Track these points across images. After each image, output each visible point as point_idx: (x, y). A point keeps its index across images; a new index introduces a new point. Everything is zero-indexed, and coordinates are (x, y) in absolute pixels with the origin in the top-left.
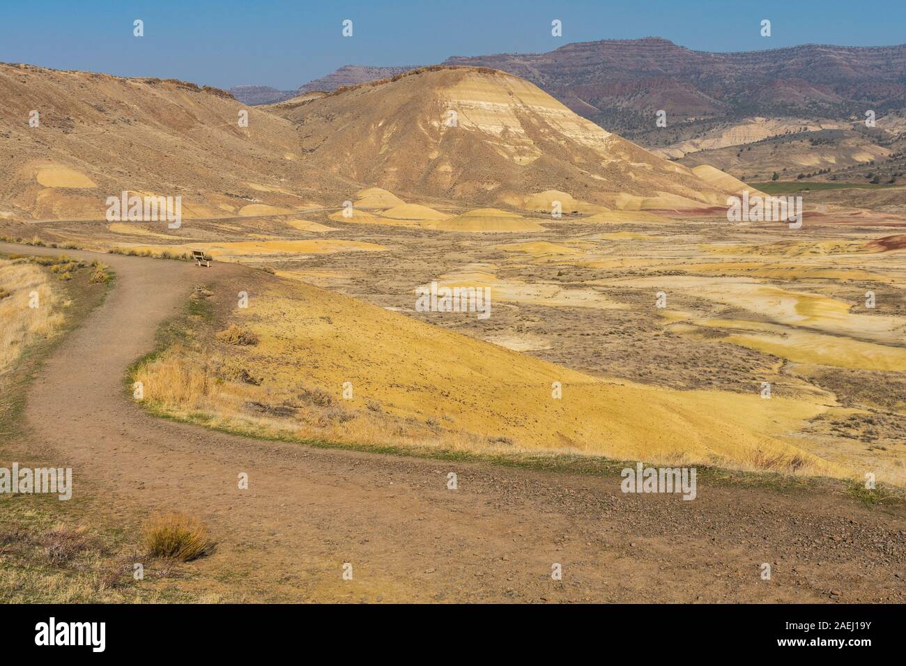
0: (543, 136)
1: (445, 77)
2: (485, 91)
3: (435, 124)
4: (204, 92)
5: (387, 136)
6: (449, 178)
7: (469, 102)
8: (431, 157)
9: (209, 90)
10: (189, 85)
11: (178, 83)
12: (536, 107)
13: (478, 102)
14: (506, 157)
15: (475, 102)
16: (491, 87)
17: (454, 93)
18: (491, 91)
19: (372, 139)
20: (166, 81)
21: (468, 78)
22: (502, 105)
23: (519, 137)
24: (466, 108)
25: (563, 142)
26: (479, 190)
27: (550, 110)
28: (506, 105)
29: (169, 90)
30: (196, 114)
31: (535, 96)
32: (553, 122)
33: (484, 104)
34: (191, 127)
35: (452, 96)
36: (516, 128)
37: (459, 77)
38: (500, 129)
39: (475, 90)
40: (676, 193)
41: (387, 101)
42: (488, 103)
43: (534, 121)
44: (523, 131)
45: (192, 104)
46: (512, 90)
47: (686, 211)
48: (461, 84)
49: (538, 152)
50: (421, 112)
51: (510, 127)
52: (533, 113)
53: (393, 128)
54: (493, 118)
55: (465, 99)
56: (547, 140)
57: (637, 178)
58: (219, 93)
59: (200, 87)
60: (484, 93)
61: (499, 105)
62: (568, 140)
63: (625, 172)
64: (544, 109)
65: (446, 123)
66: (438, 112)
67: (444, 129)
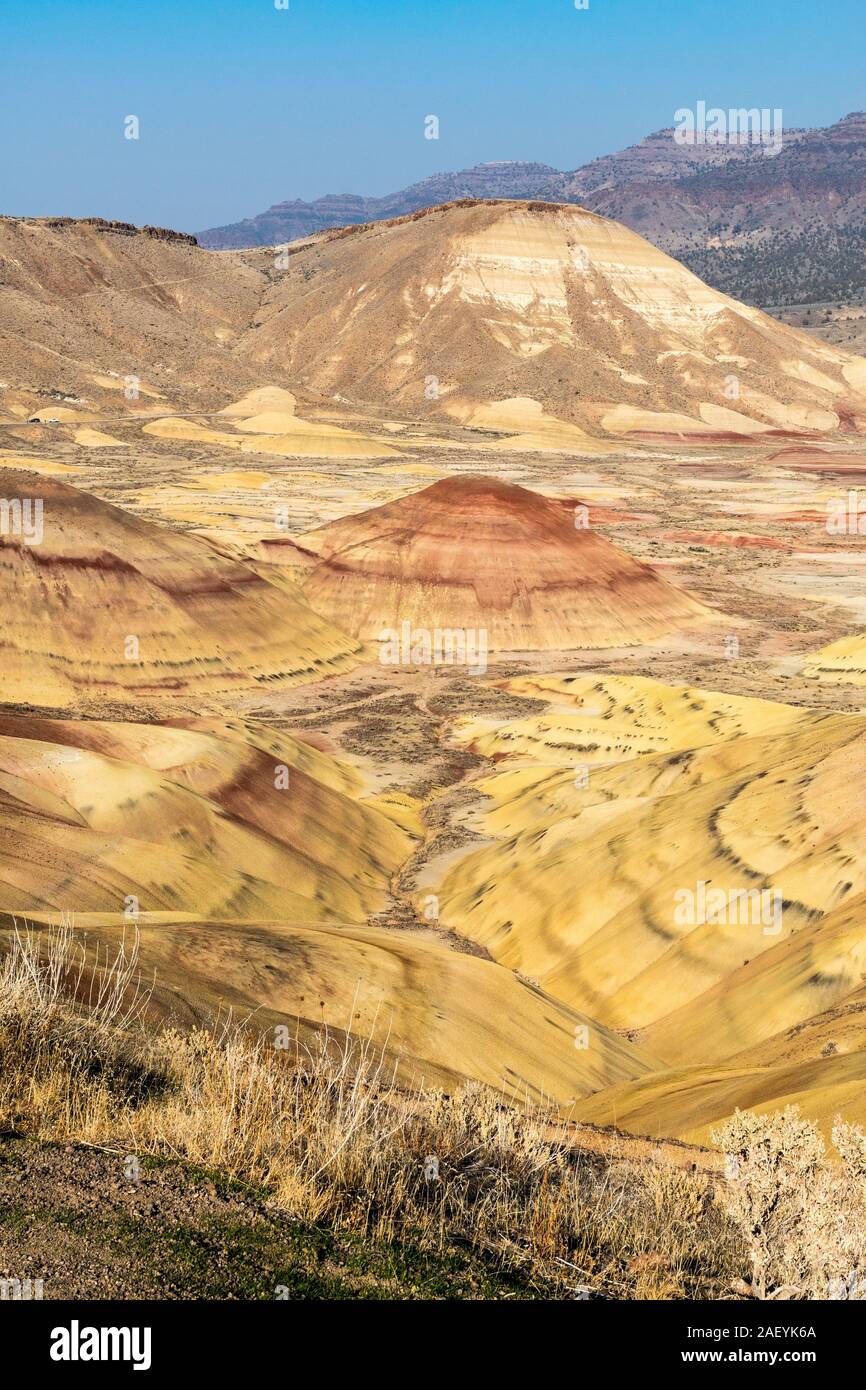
0: (592, 312)
1: (475, 217)
2: (528, 240)
3: (430, 291)
4: (143, 235)
5: (360, 306)
6: (402, 375)
7: (495, 257)
8: (398, 342)
9: (151, 231)
10: (118, 225)
11: (102, 222)
12: (608, 265)
13: (508, 257)
14: (507, 344)
15: (504, 258)
16: (542, 234)
17: (478, 243)
18: (538, 240)
19: (337, 312)
20: (83, 221)
21: (508, 220)
22: (548, 262)
23: (551, 313)
24: (486, 268)
25: (617, 323)
27: (632, 268)
28: (556, 262)
29: (83, 234)
30: (108, 270)
31: (613, 247)
32: (627, 287)
33: (516, 261)
34: (85, 291)
35: (472, 248)
36: (556, 298)
37: (496, 217)
38: (530, 299)
39: (512, 237)
41: (384, 254)
42: (524, 259)
43: (590, 288)
44: (564, 303)
45: (110, 255)
46: (577, 237)
48: (494, 229)
49: (568, 338)
50: (418, 272)
51: (543, 297)
52: (598, 277)
53: (372, 296)
54: (523, 282)
55: (491, 253)
56: (595, 317)
57: (692, 382)
58: (170, 236)
59: (139, 226)
60: (524, 244)
61: (542, 261)
62: (630, 317)
63: (680, 371)
64: (621, 267)
65: (446, 290)
66: (441, 272)
67: (439, 299)
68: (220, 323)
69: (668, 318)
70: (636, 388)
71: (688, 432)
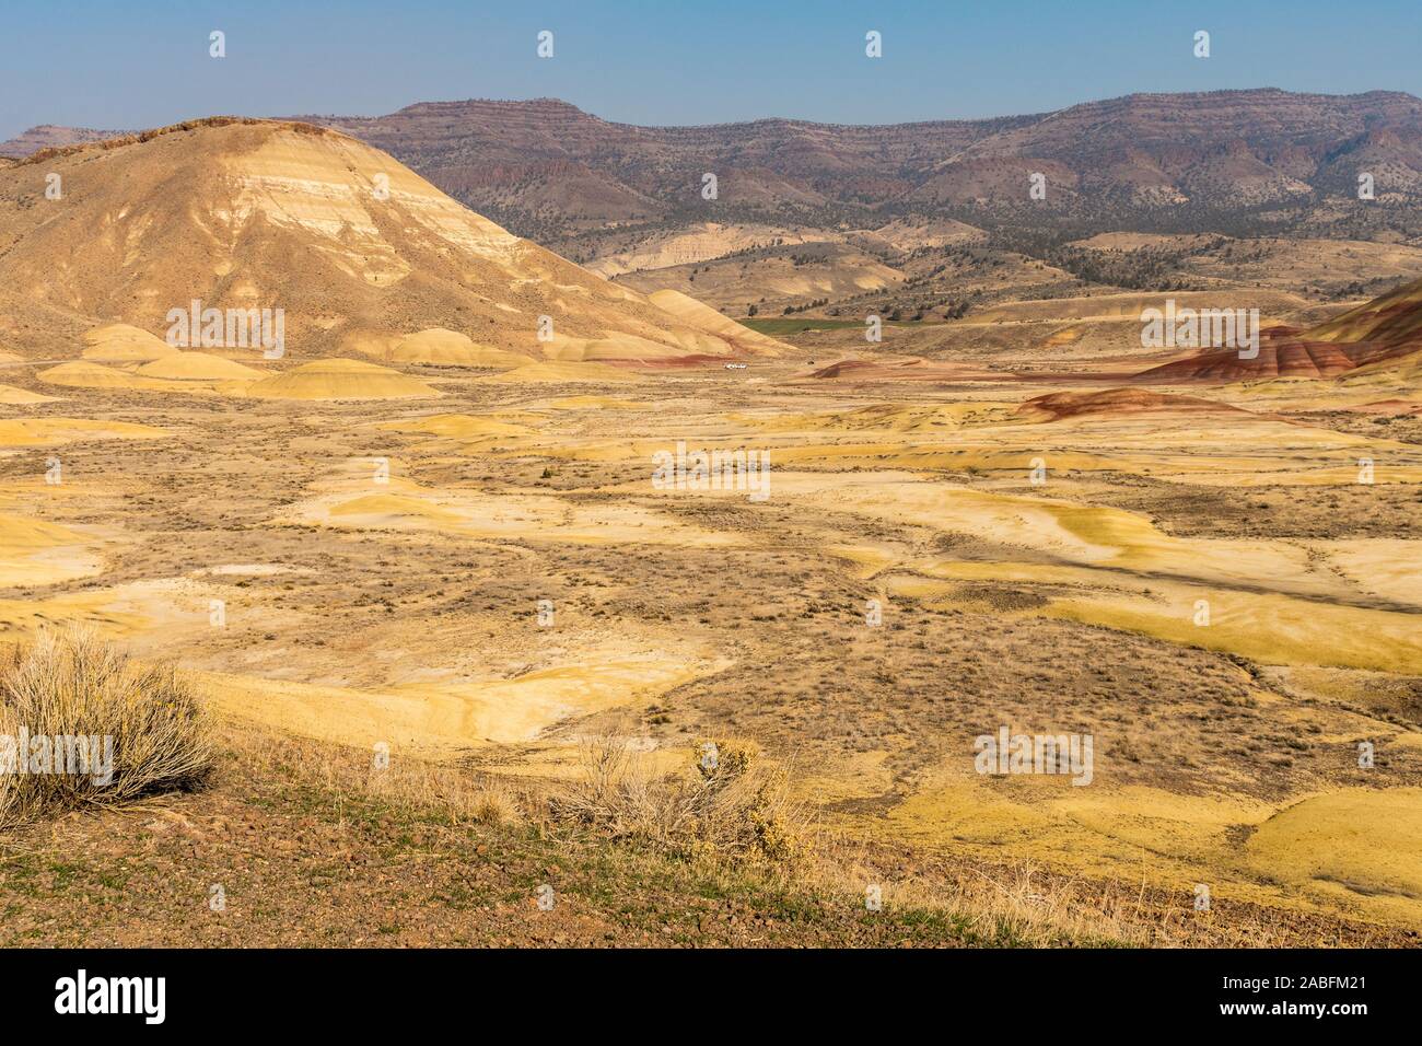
0: (411, 240)
1: (237, 136)
2: (308, 162)
3: (224, 215)
5: (135, 234)
7: (281, 179)
8: (219, 273)
12: (397, 193)
13: (295, 180)
14: (351, 273)
15: (292, 181)
16: (320, 157)
17: (254, 164)
18: (319, 163)
19: (108, 241)
21: (277, 141)
22: (338, 186)
23: (372, 242)
24: (275, 190)
25: (444, 251)
26: (309, 329)
27: (417, 196)
28: (345, 187)
31: (392, 174)
32: (425, 216)
33: (307, 185)
35: (250, 169)
36: (364, 226)
37: (263, 137)
38: (338, 227)
39: (290, 159)
40: (633, 333)
41: (132, 175)
42: (314, 183)
43: (394, 215)
44: (376, 231)
46: (354, 162)
47: (657, 362)
48: (265, 150)
49: (404, 265)
50: (197, 195)
51: (354, 225)
52: (393, 203)
53: (147, 221)
54: (322, 208)
55: (275, 175)
56: (417, 246)
57: (570, 310)
60: (306, 166)
61: (333, 186)
62: (452, 248)
63: (550, 300)
64: (409, 195)
65: (244, 214)
66: (226, 195)
67: (239, 224)
69: (477, 249)
71: (646, 358)
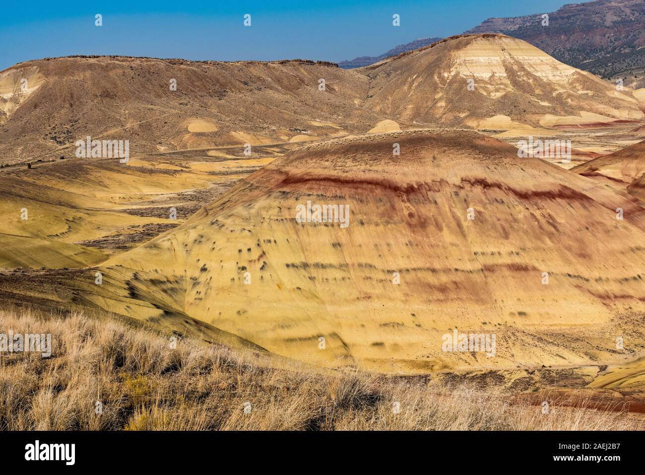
0: (518, 77)
1: (460, 42)
2: (485, 50)
3: (446, 75)
4: (317, 64)
5: (416, 84)
6: (441, 110)
7: (473, 58)
8: (436, 98)
9: (320, 63)
10: (307, 61)
11: (301, 61)
12: (521, 57)
13: (477, 58)
14: (485, 94)
15: (475, 58)
16: (490, 47)
17: (463, 53)
18: (489, 49)
19: (406, 88)
20: (293, 61)
21: (475, 42)
22: (495, 58)
23: (501, 80)
24: (468, 63)
25: (531, 81)
26: (455, 117)
27: (531, 58)
28: (498, 58)
29: (294, 66)
30: (306, 79)
31: (522, 49)
32: (531, 66)
33: (482, 59)
34: (299, 88)
35: (460, 56)
36: (501, 73)
37: (469, 42)
38: (490, 74)
39: (478, 49)
41: (422, 62)
42: (485, 58)
43: (515, 67)
44: (505, 75)
45: (306, 73)
46: (505, 47)
47: (586, 125)
48: (469, 47)
49: (510, 89)
50: (439, 67)
51: (496, 73)
52: (517, 62)
53: (420, 79)
54: (486, 68)
55: (470, 56)
56: (520, 80)
57: (572, 103)
58: (328, 64)
59: (315, 61)
60: (483, 51)
61: (492, 58)
62: (535, 79)
63: (566, 99)
64: (527, 58)
65: (453, 74)
66: (449, 67)
67: (450, 78)
68: (355, 97)
69: (551, 78)
70: (549, 107)
71: (582, 123)
